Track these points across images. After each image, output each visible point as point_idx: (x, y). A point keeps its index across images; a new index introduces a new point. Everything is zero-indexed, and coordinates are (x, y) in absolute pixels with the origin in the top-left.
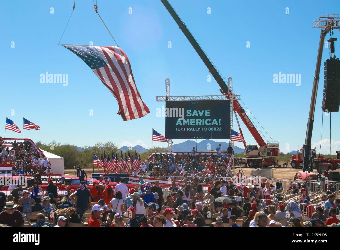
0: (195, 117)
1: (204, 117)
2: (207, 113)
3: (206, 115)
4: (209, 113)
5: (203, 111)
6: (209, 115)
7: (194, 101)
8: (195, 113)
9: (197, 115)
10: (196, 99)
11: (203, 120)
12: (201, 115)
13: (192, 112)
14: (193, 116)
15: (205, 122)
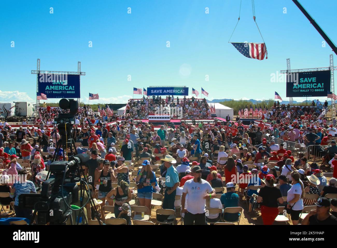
0: (306, 83)
1: (312, 82)
2: (314, 79)
3: (313, 81)
4: (315, 80)
5: (311, 78)
6: (315, 81)
7: (305, 72)
8: (306, 80)
9: (307, 82)
10: (306, 71)
11: (311, 84)
12: (310, 81)
13: (304, 80)
14: (304, 82)
15: (313, 86)
